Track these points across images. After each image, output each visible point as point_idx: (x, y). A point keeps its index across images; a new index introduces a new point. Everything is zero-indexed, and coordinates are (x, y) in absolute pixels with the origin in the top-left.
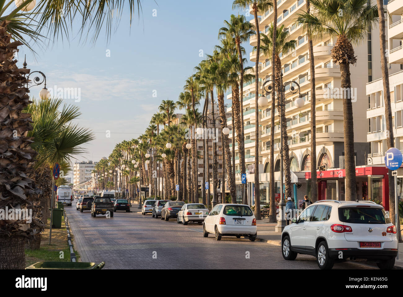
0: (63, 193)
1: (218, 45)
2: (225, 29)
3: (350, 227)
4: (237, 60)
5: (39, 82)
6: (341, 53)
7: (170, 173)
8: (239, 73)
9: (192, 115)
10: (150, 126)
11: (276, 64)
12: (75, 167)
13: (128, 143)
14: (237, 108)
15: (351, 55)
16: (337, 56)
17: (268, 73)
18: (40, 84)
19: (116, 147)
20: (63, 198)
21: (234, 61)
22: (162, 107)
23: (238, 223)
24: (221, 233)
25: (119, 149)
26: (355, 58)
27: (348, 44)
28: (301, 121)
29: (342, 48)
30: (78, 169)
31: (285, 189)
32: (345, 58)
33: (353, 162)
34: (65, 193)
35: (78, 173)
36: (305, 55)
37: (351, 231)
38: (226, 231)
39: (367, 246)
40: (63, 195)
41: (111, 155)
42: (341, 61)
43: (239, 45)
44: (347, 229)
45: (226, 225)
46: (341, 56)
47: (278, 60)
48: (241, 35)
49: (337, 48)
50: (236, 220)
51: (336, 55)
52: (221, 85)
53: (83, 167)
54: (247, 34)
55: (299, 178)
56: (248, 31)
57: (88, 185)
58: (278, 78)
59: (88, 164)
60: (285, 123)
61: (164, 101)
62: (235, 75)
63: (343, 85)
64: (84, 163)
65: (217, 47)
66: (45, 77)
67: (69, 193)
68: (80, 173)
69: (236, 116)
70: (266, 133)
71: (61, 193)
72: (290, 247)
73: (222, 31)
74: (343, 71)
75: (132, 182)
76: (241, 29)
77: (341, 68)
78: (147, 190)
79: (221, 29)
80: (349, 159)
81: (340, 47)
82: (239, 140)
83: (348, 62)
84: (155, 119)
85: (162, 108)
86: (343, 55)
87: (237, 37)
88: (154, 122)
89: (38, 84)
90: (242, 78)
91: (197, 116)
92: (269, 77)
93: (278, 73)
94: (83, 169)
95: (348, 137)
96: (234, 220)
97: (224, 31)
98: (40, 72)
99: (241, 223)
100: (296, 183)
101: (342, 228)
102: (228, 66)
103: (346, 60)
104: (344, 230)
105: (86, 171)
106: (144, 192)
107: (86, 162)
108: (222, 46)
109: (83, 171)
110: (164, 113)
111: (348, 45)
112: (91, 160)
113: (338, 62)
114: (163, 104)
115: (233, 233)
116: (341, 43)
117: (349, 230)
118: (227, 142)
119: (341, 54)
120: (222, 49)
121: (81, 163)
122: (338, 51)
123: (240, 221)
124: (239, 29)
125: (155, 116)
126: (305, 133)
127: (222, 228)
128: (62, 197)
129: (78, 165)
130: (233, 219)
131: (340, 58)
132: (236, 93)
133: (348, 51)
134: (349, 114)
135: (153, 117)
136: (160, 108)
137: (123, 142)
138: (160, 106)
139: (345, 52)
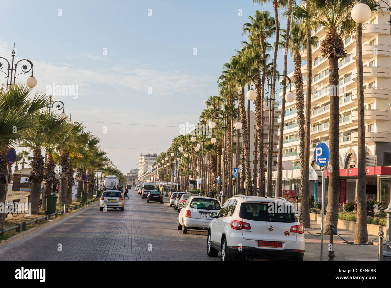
0: (109, 183)
1: (245, 41)
2: (248, 24)
3: (249, 224)
4: (260, 55)
5: (26, 70)
6: (329, 46)
7: (212, 168)
8: (261, 69)
9: (229, 111)
10: (201, 121)
11: (296, 60)
12: (140, 159)
13: (183, 137)
14: (258, 103)
15: (340, 49)
16: (325, 50)
17: (317, 72)
18: (28, 72)
19: (173, 140)
20: (110, 188)
21: (257, 56)
22: (209, 102)
23: (204, 217)
24: (186, 226)
25: (176, 143)
26: (344, 52)
27: (337, 37)
28: (345, 120)
29: (331, 42)
30: (143, 161)
31: (301, 186)
32: (333, 52)
33: (337, 159)
34: (112, 183)
35: (143, 164)
36: (350, 54)
37: (249, 228)
38: (192, 224)
39: (266, 246)
40: (110, 185)
41: (170, 148)
42: (329, 55)
43: (262, 41)
44: (246, 226)
45: (190, 218)
46: (329, 50)
47: (298, 56)
48: (265, 30)
49: (326, 42)
50: (203, 214)
51: (324, 48)
52: (240, 80)
53: (148, 160)
54: (272, 30)
55: (319, 175)
56: (272, 28)
57: (151, 177)
58: (297, 74)
59: (152, 156)
60: (303, 120)
61: (211, 96)
62: (256, 70)
63: (331, 80)
64: (149, 156)
65: (244, 42)
66: (33, 66)
67: (115, 183)
68: (145, 165)
69: (257, 112)
70: (313, 131)
71: (108, 183)
72: (211, 242)
73: (246, 27)
74: (331, 66)
75: (184, 175)
76: (264, 24)
77: (329, 62)
78: (195, 183)
79: (245, 24)
80: (333, 156)
81: (328, 41)
82: (259, 136)
83: (336, 56)
84: (204, 114)
85: (209, 104)
86: (331, 49)
87: (261, 33)
88: (203, 117)
89: (26, 72)
90: (264, 74)
91: (233, 112)
92: (317, 75)
93: (297, 70)
94: (148, 161)
95: (333, 134)
96: (200, 214)
97: (248, 27)
98: (28, 60)
99: (207, 216)
100: (316, 180)
101: (240, 224)
102: (249, 61)
103: (334, 54)
104: (242, 227)
105: (150, 163)
106: (193, 185)
107: (151, 155)
108: (249, 42)
109: (147, 163)
110: (212, 109)
111: (337, 39)
112: (155, 153)
113: (326, 56)
114: (210, 100)
115: (199, 226)
116: (330, 36)
117: (248, 227)
118: (246, 137)
119: (329, 48)
120: (248, 44)
121: (147, 156)
122: (326, 44)
123: (206, 215)
124: (263, 24)
125: (204, 112)
126: (349, 132)
127: (188, 221)
128: (108, 186)
129: (143, 157)
130: (199, 212)
131: (328, 51)
132: (258, 88)
133: (337, 45)
134: (335, 110)
135: (203, 112)
136: (207, 103)
137: (179, 136)
138: (207, 102)
139: (334, 46)
